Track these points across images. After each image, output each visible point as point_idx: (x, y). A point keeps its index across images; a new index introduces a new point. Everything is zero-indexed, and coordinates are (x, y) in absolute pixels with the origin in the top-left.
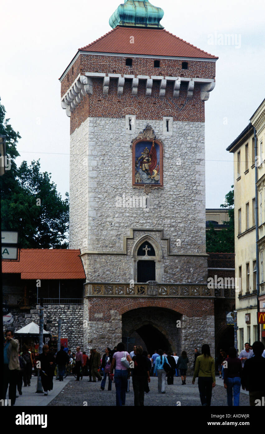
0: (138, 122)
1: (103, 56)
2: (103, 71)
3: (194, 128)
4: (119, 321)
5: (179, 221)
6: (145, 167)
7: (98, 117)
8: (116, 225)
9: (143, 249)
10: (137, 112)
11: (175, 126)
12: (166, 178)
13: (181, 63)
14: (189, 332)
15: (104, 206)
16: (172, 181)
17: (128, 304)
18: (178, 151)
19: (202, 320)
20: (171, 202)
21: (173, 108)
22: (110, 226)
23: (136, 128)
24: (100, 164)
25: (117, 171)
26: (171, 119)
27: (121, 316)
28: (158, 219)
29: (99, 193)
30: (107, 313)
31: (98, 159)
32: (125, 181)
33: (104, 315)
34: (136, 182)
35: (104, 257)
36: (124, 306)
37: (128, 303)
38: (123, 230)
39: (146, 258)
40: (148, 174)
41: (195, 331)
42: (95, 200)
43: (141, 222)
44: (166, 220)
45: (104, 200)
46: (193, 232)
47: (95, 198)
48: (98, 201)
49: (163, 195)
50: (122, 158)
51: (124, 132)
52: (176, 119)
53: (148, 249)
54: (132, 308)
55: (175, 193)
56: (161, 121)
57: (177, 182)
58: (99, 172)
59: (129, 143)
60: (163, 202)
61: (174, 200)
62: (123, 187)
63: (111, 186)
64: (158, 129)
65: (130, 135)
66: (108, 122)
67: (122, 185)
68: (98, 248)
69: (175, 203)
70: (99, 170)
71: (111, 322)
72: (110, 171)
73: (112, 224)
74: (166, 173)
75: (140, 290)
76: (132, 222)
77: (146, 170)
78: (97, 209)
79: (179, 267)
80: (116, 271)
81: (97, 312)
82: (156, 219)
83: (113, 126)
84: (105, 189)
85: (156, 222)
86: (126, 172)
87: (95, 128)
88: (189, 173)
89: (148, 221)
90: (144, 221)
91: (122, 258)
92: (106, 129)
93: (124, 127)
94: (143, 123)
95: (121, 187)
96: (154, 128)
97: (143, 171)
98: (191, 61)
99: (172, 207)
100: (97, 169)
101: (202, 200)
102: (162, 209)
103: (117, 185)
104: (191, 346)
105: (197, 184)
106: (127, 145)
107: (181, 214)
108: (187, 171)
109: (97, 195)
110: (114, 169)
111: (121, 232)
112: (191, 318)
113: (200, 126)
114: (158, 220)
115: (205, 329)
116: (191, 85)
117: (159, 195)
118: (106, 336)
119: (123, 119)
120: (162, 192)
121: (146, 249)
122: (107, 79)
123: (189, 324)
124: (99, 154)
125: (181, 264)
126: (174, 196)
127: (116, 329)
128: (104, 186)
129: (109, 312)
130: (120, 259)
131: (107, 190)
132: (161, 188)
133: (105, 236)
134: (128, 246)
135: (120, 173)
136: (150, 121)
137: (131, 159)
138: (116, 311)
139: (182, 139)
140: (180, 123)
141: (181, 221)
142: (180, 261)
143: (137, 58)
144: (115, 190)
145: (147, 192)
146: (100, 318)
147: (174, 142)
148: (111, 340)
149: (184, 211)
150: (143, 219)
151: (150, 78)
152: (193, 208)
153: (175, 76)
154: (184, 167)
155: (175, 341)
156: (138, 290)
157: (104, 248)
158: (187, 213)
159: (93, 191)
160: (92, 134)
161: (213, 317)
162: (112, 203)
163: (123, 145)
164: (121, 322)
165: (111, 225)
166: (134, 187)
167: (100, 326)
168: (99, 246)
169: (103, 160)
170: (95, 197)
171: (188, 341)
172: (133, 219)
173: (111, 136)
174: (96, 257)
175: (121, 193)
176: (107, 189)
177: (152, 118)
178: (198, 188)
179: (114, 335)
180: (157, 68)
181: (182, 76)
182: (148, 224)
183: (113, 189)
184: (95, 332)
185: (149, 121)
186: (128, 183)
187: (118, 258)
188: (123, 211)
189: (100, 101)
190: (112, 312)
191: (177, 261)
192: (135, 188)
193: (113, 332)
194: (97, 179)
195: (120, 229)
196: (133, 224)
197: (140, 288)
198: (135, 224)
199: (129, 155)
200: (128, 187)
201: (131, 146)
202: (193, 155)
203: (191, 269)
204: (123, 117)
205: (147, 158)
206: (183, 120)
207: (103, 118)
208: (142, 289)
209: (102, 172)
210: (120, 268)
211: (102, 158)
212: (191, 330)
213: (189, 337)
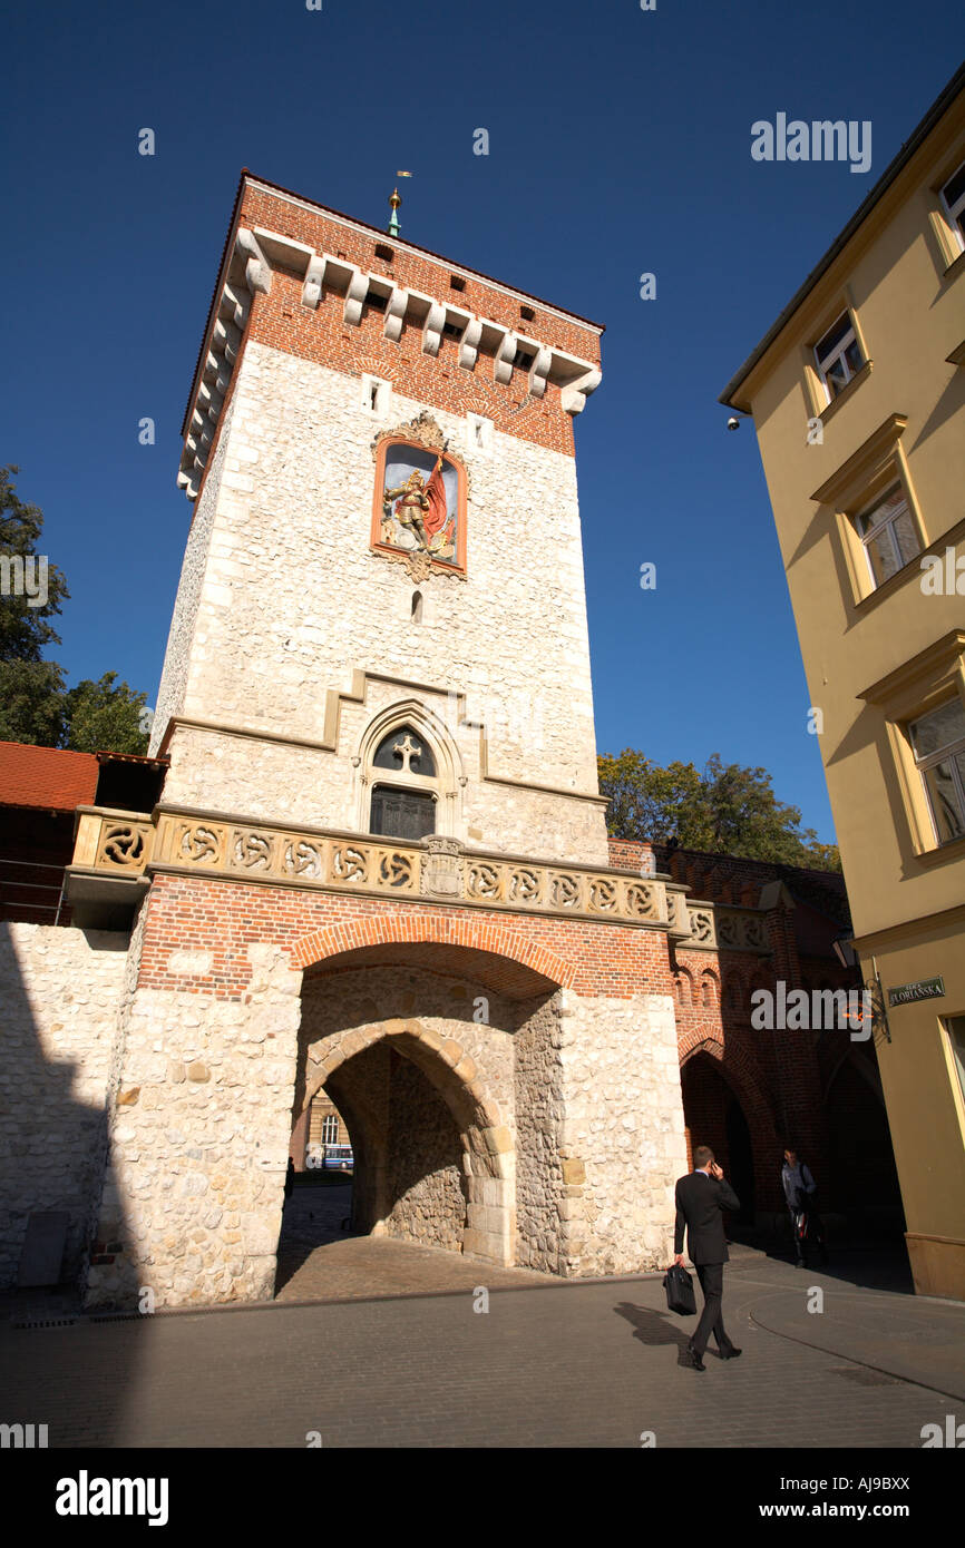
0: (397, 397)
1: (314, 214)
2: (308, 242)
3: (549, 463)
4: (289, 997)
5: (515, 682)
6: (412, 515)
7: (279, 349)
8: (303, 650)
9: (397, 747)
10: (396, 377)
11: (500, 442)
12: (475, 553)
13: (518, 306)
14: (587, 1063)
15: (266, 581)
16: (493, 567)
17: (338, 924)
18: (507, 499)
19: (630, 1014)
20: (492, 622)
21: (493, 401)
22: (281, 649)
23: (391, 411)
24: (266, 463)
25: (325, 497)
26: (488, 424)
27: (300, 975)
28: (446, 662)
29: (255, 540)
30: (231, 957)
31: (263, 447)
32: (344, 526)
33: (218, 961)
34: (384, 540)
35: (246, 744)
36: (315, 929)
37: (336, 920)
38: (329, 670)
39: (405, 777)
40: (420, 538)
41: (612, 1057)
42: (237, 555)
43: (395, 658)
44: (474, 670)
45: (268, 564)
46: (557, 721)
47: (237, 552)
48: (247, 561)
49: (466, 598)
50: (341, 467)
51: (355, 410)
52: (503, 427)
53: (413, 750)
54: (352, 944)
55: (501, 602)
56: (462, 418)
57: (510, 574)
58: (264, 482)
59: (368, 437)
60: (464, 616)
61: (499, 621)
62: (339, 542)
63: (300, 530)
64: (454, 432)
65: (372, 421)
66: (308, 371)
67: (338, 536)
68: (226, 713)
69: (503, 628)
70: (261, 475)
71: (248, 1000)
72: (301, 489)
73: (287, 644)
74: (475, 542)
75: (392, 867)
76: (361, 651)
77: (414, 523)
78: (239, 585)
79: (519, 823)
80: (290, 805)
81: (185, 947)
82: (443, 661)
83: (321, 385)
84: (277, 534)
85: (442, 669)
86: (352, 507)
87: (266, 372)
88: (540, 562)
89: (416, 660)
90: (404, 660)
91: (317, 761)
92: (301, 386)
93: (357, 398)
94: (413, 409)
95: (332, 543)
96: (441, 428)
97: (404, 525)
98: (542, 311)
99: (493, 639)
100: (256, 473)
101: (578, 640)
102: (461, 636)
103: (321, 534)
104: (599, 1125)
105: (562, 595)
106: (359, 440)
107: (521, 663)
108: (535, 555)
109: (246, 544)
110: (313, 486)
111: (322, 678)
112: (592, 1002)
113: (563, 463)
114: (449, 666)
115: (647, 1051)
116: (544, 359)
117: (455, 594)
118: (213, 1069)
119: (354, 380)
120: (462, 587)
121: (407, 747)
122: (317, 265)
123: (584, 1027)
124: (268, 436)
125: (525, 815)
126: (498, 607)
127: (271, 1036)
128: (274, 524)
129: (245, 952)
130: (308, 765)
131: (283, 539)
132: (462, 576)
133: (257, 676)
134: (342, 725)
135: (333, 503)
136: (433, 408)
137: (371, 477)
138: (277, 949)
139: (519, 476)
140: (513, 441)
141: (519, 683)
142: (521, 806)
143: (407, 254)
144: (312, 545)
145: (415, 576)
146: (196, 978)
147: (497, 477)
148: (236, 1092)
149: (527, 657)
150: (400, 652)
151: (440, 304)
152: (554, 654)
153: (504, 324)
154: (528, 542)
155: (507, 1107)
156: (383, 868)
157: (248, 717)
158: (538, 664)
159: (235, 529)
160: (255, 381)
161: (669, 1001)
162: (297, 581)
163: (351, 437)
164: (298, 1002)
165: (285, 646)
166: (376, 551)
167: (189, 1020)
168: (232, 705)
169: (280, 454)
170: (238, 549)
171: (583, 1099)
172: (364, 642)
173: (315, 405)
174: (212, 738)
175: (330, 557)
176: (282, 536)
177: (437, 403)
178: (567, 605)
179: (259, 1063)
180: (457, 293)
181: (521, 330)
182: (417, 670)
183: (306, 540)
184: (158, 1046)
185: (427, 408)
186: (356, 536)
187: (300, 758)
188: (332, 612)
189: (291, 316)
190: (259, 952)
191: (511, 803)
192: (375, 556)
193: (256, 1049)
194: (253, 499)
195: (317, 663)
196: (365, 660)
197: (390, 862)
198: (372, 660)
199: (367, 466)
200: (356, 549)
201: (373, 446)
202: (549, 520)
203: (558, 837)
204: (353, 374)
205: (418, 493)
206: (519, 434)
207: (292, 358)
208: (398, 865)
209: (271, 483)
210: (304, 797)
211: (277, 450)
212: (594, 1056)
213: (586, 1086)
